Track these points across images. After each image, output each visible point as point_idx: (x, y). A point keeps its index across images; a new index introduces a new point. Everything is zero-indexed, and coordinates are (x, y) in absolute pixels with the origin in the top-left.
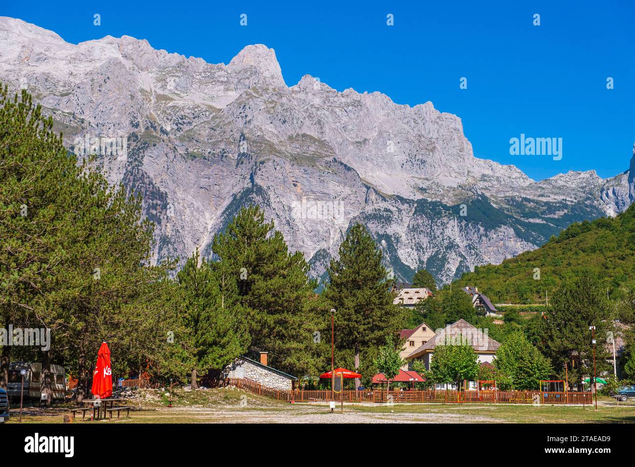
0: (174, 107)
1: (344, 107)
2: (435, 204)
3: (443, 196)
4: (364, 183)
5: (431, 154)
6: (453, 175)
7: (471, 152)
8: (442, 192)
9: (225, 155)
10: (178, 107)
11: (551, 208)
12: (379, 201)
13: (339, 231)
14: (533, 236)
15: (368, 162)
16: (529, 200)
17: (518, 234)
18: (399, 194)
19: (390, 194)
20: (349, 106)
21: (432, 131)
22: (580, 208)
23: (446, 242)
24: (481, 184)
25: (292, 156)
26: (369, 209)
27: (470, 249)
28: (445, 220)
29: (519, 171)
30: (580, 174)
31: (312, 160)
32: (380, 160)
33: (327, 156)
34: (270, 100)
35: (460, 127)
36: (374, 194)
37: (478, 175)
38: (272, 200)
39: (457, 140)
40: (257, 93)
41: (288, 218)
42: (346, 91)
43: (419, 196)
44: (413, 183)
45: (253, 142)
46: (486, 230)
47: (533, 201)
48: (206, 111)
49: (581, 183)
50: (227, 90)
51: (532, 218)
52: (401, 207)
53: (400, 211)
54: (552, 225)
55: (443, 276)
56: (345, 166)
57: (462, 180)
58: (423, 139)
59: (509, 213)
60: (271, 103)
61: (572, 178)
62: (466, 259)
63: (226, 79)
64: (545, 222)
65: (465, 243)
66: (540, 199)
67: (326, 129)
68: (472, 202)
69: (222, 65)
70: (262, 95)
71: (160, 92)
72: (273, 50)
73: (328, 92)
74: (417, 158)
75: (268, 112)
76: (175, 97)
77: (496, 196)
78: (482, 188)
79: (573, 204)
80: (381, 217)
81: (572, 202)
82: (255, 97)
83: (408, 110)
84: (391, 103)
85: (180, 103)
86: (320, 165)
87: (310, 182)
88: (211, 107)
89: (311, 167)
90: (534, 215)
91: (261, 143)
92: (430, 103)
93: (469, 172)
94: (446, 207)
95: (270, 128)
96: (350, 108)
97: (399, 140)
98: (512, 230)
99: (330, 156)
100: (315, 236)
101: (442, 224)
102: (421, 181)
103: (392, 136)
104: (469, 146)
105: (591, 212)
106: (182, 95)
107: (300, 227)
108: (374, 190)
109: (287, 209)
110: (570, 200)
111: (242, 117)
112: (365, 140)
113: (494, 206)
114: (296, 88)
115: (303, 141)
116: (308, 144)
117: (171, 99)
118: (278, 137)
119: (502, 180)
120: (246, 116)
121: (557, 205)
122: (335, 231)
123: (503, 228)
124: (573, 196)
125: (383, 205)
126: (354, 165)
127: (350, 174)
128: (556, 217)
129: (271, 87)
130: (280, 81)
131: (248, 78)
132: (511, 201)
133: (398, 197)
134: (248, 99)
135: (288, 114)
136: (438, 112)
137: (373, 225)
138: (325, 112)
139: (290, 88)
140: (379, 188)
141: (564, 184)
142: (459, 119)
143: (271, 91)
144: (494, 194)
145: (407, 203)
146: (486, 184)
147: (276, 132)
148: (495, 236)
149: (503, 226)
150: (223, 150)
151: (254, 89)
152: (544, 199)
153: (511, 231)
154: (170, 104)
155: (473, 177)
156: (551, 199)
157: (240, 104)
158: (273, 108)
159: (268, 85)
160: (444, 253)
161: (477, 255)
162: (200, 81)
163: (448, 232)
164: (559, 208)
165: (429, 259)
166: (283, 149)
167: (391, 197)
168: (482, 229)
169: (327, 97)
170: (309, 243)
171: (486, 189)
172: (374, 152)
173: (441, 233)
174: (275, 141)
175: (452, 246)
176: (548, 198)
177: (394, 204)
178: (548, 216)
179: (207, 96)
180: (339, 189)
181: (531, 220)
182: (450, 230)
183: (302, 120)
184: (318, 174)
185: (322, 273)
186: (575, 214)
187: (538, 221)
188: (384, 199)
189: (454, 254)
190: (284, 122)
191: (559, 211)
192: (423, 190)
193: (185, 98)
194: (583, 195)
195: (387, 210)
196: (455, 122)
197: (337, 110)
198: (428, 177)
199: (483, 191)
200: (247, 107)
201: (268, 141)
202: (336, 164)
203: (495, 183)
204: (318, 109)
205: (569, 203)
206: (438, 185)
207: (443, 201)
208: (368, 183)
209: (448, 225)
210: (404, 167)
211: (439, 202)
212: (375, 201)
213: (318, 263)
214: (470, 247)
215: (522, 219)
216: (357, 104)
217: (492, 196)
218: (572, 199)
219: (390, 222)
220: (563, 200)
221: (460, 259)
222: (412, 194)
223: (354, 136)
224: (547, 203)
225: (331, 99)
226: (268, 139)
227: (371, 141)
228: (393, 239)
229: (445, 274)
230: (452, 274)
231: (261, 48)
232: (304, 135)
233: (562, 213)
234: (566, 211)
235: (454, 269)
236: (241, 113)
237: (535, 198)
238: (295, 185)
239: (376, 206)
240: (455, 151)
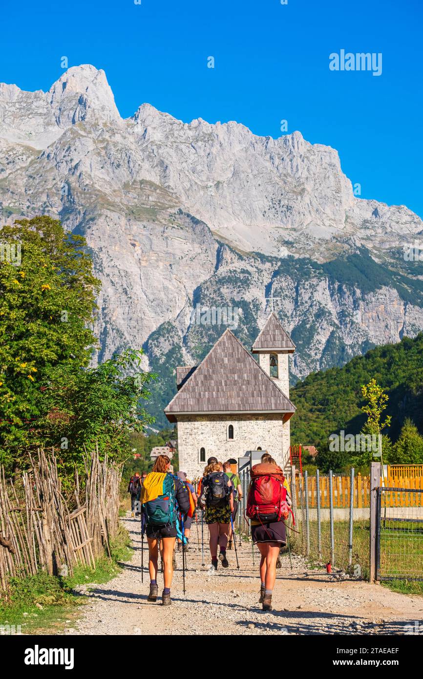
1: (192, 143)
2: (302, 262)
3: (313, 250)
4: (217, 238)
5: (299, 198)
6: (327, 223)
7: (352, 192)
8: (312, 246)
9: (47, 209)
12: (235, 260)
13: (186, 298)
14: (421, 298)
15: (222, 210)
17: (404, 296)
18: (259, 251)
19: (248, 250)
20: (197, 141)
21: (300, 169)
23: (315, 310)
24: (362, 233)
25: (128, 208)
26: (223, 270)
27: (344, 315)
28: (315, 281)
29: (411, 213)
31: (153, 212)
32: (237, 207)
33: (171, 207)
34: (100, 138)
35: (337, 161)
36: (229, 252)
37: (358, 222)
38: (105, 265)
39: (332, 178)
40: (85, 130)
41: (125, 286)
42: (195, 123)
44: (276, 236)
45: (81, 193)
46: (363, 293)
48: (23, 154)
50: (48, 124)
51: (422, 274)
52: (261, 266)
53: (260, 271)
55: (311, 349)
56: (193, 218)
57: (338, 229)
58: (289, 179)
59: (394, 270)
60: (102, 142)
62: (339, 328)
63: (45, 111)
65: (339, 309)
67: (172, 172)
68: (348, 258)
69: (41, 93)
70: (90, 132)
72: (102, 71)
73: (171, 124)
74: (282, 203)
75: (99, 154)
77: (379, 248)
78: (363, 239)
80: (237, 279)
82: (82, 136)
83: (271, 142)
84: (250, 135)
86: (163, 217)
87: (151, 240)
88: (28, 148)
89: (151, 221)
91: (90, 194)
92: (298, 133)
93: (347, 217)
94: (315, 265)
95: (101, 174)
97: (260, 182)
98: (396, 291)
99: (174, 206)
100: (158, 305)
101: (310, 287)
102: (287, 232)
103: (251, 176)
104: (347, 185)
108: (229, 247)
111: (66, 162)
112: (219, 182)
113: (377, 260)
115: (141, 189)
116: (148, 192)
118: (111, 185)
119: (388, 226)
120: (71, 160)
122: (182, 299)
123: (384, 290)
125: (238, 265)
126: (204, 217)
127: (199, 228)
129: (100, 122)
132: (396, 253)
133: (258, 254)
134: (73, 139)
135: (123, 155)
136: (309, 144)
137: (228, 290)
138: (168, 149)
139: (126, 121)
140: (234, 244)
142: (335, 153)
143: (101, 126)
144: (378, 246)
145: (269, 261)
146: (368, 232)
147: (108, 179)
148: (373, 299)
149: (384, 287)
150: (45, 203)
151: (80, 125)
153: (394, 293)
155: (353, 224)
157: (64, 145)
158: (105, 148)
159: (97, 119)
160: (313, 321)
161: (353, 322)
162: (14, 114)
163: (318, 296)
165: (294, 330)
166: (117, 200)
167: (249, 254)
168: (358, 292)
169: (171, 130)
170: (152, 315)
171: (368, 238)
172: (229, 198)
173: (310, 298)
174: (108, 191)
175: (321, 313)
177: (253, 264)
179: (23, 133)
180: (187, 247)
181: (421, 277)
182: (320, 293)
183: (140, 162)
184: (160, 229)
185: (166, 351)
188: (241, 258)
189: (324, 322)
190: (119, 166)
192: (287, 243)
195: (244, 271)
196: (330, 155)
197: (183, 146)
198: (296, 226)
199: (363, 242)
200: (72, 149)
201: (99, 191)
202: (182, 216)
203: (380, 230)
204: (159, 147)
206: (307, 237)
207: (313, 258)
208: (222, 238)
209: (318, 288)
210: (266, 215)
211: (308, 259)
212: (229, 261)
213: (161, 339)
215: (410, 276)
216: (210, 138)
217: (374, 247)
219: (248, 285)
221: (331, 329)
222: (276, 250)
223: (204, 179)
225: (176, 133)
226: (99, 188)
227: (225, 185)
228: (251, 306)
229: (314, 348)
230: (322, 347)
231: (88, 69)
232: (142, 182)
235: (324, 341)
236: (64, 156)
238: (134, 245)
239: (231, 267)
240: (329, 193)
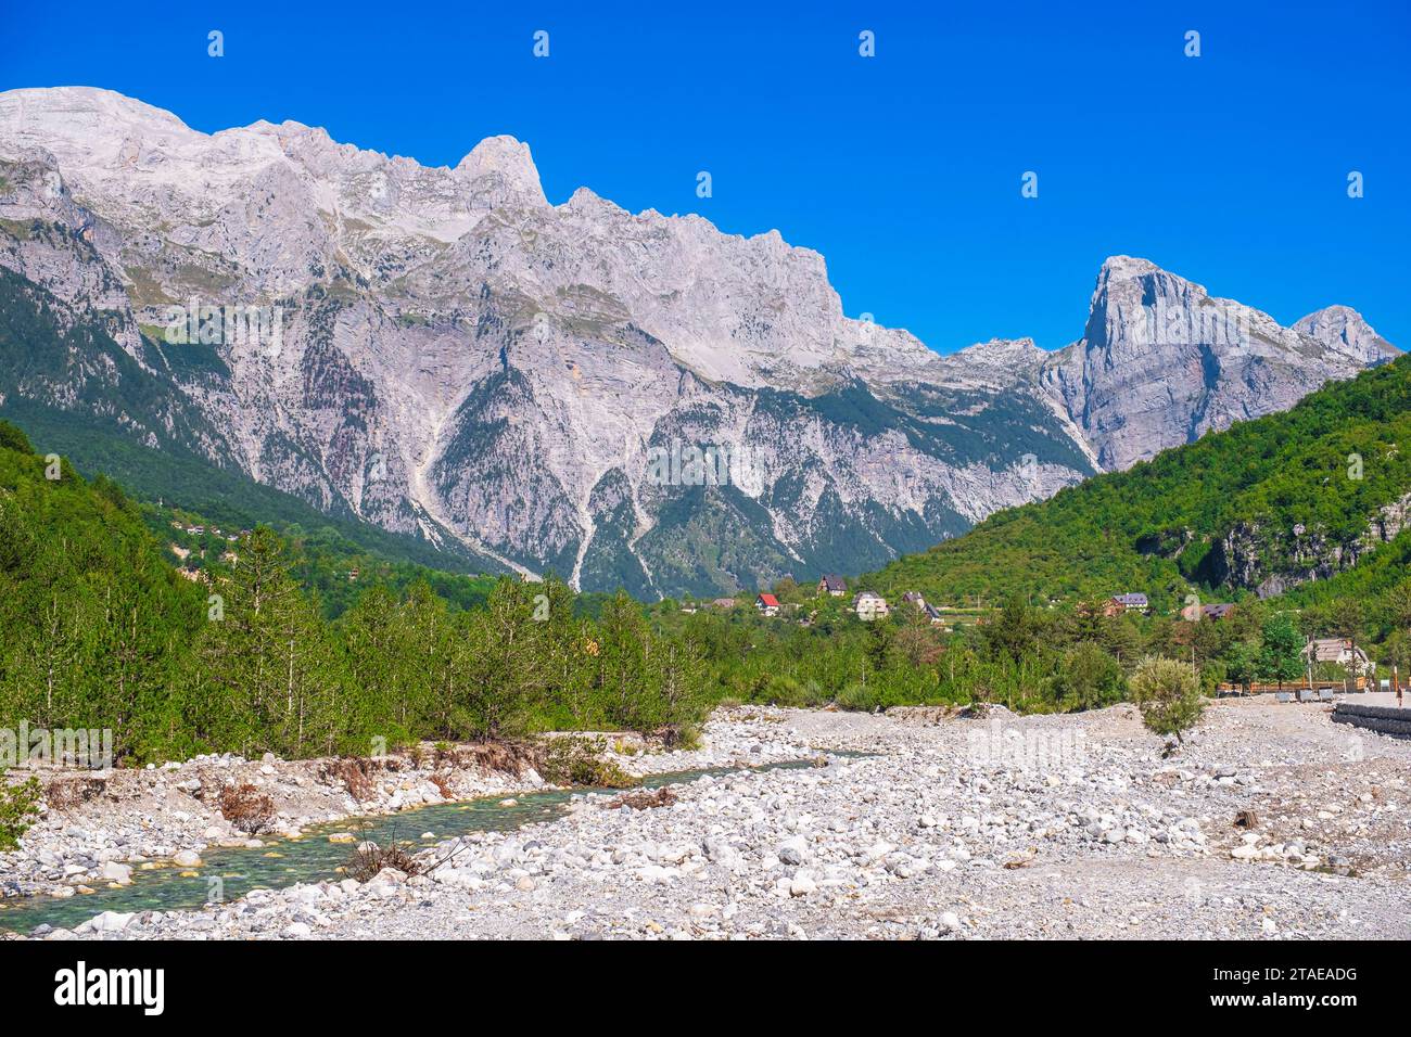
0: (374, 240)
1: (642, 239)
2: (785, 396)
3: (798, 382)
4: (677, 362)
5: (778, 314)
6: (813, 347)
7: (840, 309)
8: (796, 376)
9: (458, 318)
10: (381, 241)
11: (963, 399)
12: (701, 391)
13: (638, 439)
14: (935, 445)
15: (681, 328)
16: (929, 388)
17: (915, 443)
18: (730, 380)
19: (715, 380)
20: (648, 238)
21: (778, 276)
22: (1009, 400)
23: (803, 457)
24: (856, 362)
25: (564, 320)
26: (685, 404)
27: (840, 466)
28: (802, 420)
29: (915, 339)
30: (1008, 344)
31: (596, 327)
32: (699, 324)
33: (618, 320)
34: (526, 230)
35: (823, 270)
36: (693, 381)
37: (851, 348)
38: (536, 392)
39: (818, 292)
40: (506, 218)
41: (561, 420)
42: (645, 214)
43: (761, 383)
44: (751, 361)
45: (503, 299)
46: (864, 437)
47: (936, 389)
48: (426, 247)
49: (1010, 358)
50: (456, 210)
51: (934, 416)
52: (734, 401)
53: (732, 406)
54: (965, 427)
55: (799, 508)
56: (647, 336)
57: (825, 356)
58: (765, 291)
59: (900, 409)
60: (528, 234)
61: (997, 350)
62: (834, 482)
63: (453, 193)
64: (953, 423)
65: (833, 457)
66: (947, 385)
67: (615, 276)
68: (842, 393)
69: (446, 169)
70: (513, 222)
71: (350, 215)
72: (526, 145)
73: (616, 215)
74: (757, 321)
75: (525, 250)
76: (373, 223)
77: (879, 382)
78: (859, 368)
79: (998, 393)
80: (705, 416)
81: (996, 390)
82: (504, 225)
83: (742, 243)
84: (716, 234)
85: (384, 234)
86: (608, 335)
87: (593, 362)
88: (432, 240)
89: (594, 338)
90: (939, 412)
91: (515, 300)
92: (776, 233)
93: (836, 342)
94: (803, 402)
95: (528, 275)
96: (652, 241)
97: (728, 293)
98: (904, 436)
99: (622, 320)
100: (602, 446)
101: (797, 428)
102: (763, 357)
103: (717, 285)
104: (836, 301)
105: (1025, 406)
106: (384, 218)
107: (579, 434)
108: (693, 374)
109: (558, 405)
110: (994, 388)
111: (484, 258)
112: (676, 291)
113: (876, 396)
114: (565, 208)
115: (580, 296)
116: (588, 301)
117: (369, 227)
118: (541, 290)
119: (887, 354)
120: (490, 256)
121: (973, 395)
122: (633, 439)
123: (891, 434)
124: (997, 381)
125: (706, 398)
126: (658, 334)
127: (655, 348)
128: (971, 414)
129: (527, 209)
130: (539, 199)
131: (488, 192)
132: (901, 388)
133: (729, 384)
134: (492, 229)
135: (556, 252)
136: (788, 247)
137: (691, 430)
138: (612, 247)
139: (556, 208)
140: (698, 371)
141: (983, 360)
142: (821, 257)
143: (527, 214)
144: (876, 379)
145: (743, 394)
146: (864, 362)
147: (538, 282)
148: (878, 446)
149: (890, 430)
150: (456, 311)
151: (501, 211)
152: (953, 386)
153: (903, 438)
154: (369, 236)
155: (844, 350)
156: (964, 385)
157: (480, 236)
158: (532, 242)
159: (522, 205)
160: (801, 472)
161: (851, 475)
162: (411, 196)
163: (807, 440)
164: (976, 401)
165: (776, 482)
166: (549, 310)
167: (718, 384)
168: (858, 435)
169: (616, 223)
170: (594, 458)
171: (863, 369)
172: (689, 312)
173: (796, 442)
174: (538, 297)
175: (812, 462)
176: (959, 384)
177: (723, 397)
178: (958, 413)
179: (423, 221)
180: (639, 372)
181: (933, 420)
182: (809, 437)
183: (577, 262)
184: (605, 349)
185: (614, 506)
186: (1000, 410)
187: (944, 421)
188: (708, 388)
189: (815, 474)
190: (551, 265)
191: (975, 404)
192: (766, 373)
193: (390, 223)
194: (1012, 378)
195: (712, 406)
196: (813, 262)
197: (631, 244)
198: (774, 351)
199: (859, 373)
200: (492, 242)
201: (526, 297)
202: (632, 333)
203: (878, 359)
204: (601, 243)
205: (992, 392)
206: (790, 365)
207: (798, 391)
208: (684, 362)
209: (806, 430)
210: (737, 335)
211: (792, 392)
212: (693, 392)
213: (608, 491)
214: (840, 463)
215: (919, 418)
216: (663, 234)
217: (872, 380)
218: (996, 386)
219: (717, 424)
220: (982, 386)
221: (824, 482)
222: (750, 379)
223: (657, 286)
224: (957, 392)
225: (622, 226)
226: (526, 293)
227: (684, 295)
229: (802, 506)
230: (813, 505)
231: (507, 141)
232: (582, 287)
233: (979, 408)
234: (986, 405)
235: (816, 498)
236: (481, 251)
237: (940, 384)
238: (570, 368)
239: (696, 400)
240: (815, 309)
